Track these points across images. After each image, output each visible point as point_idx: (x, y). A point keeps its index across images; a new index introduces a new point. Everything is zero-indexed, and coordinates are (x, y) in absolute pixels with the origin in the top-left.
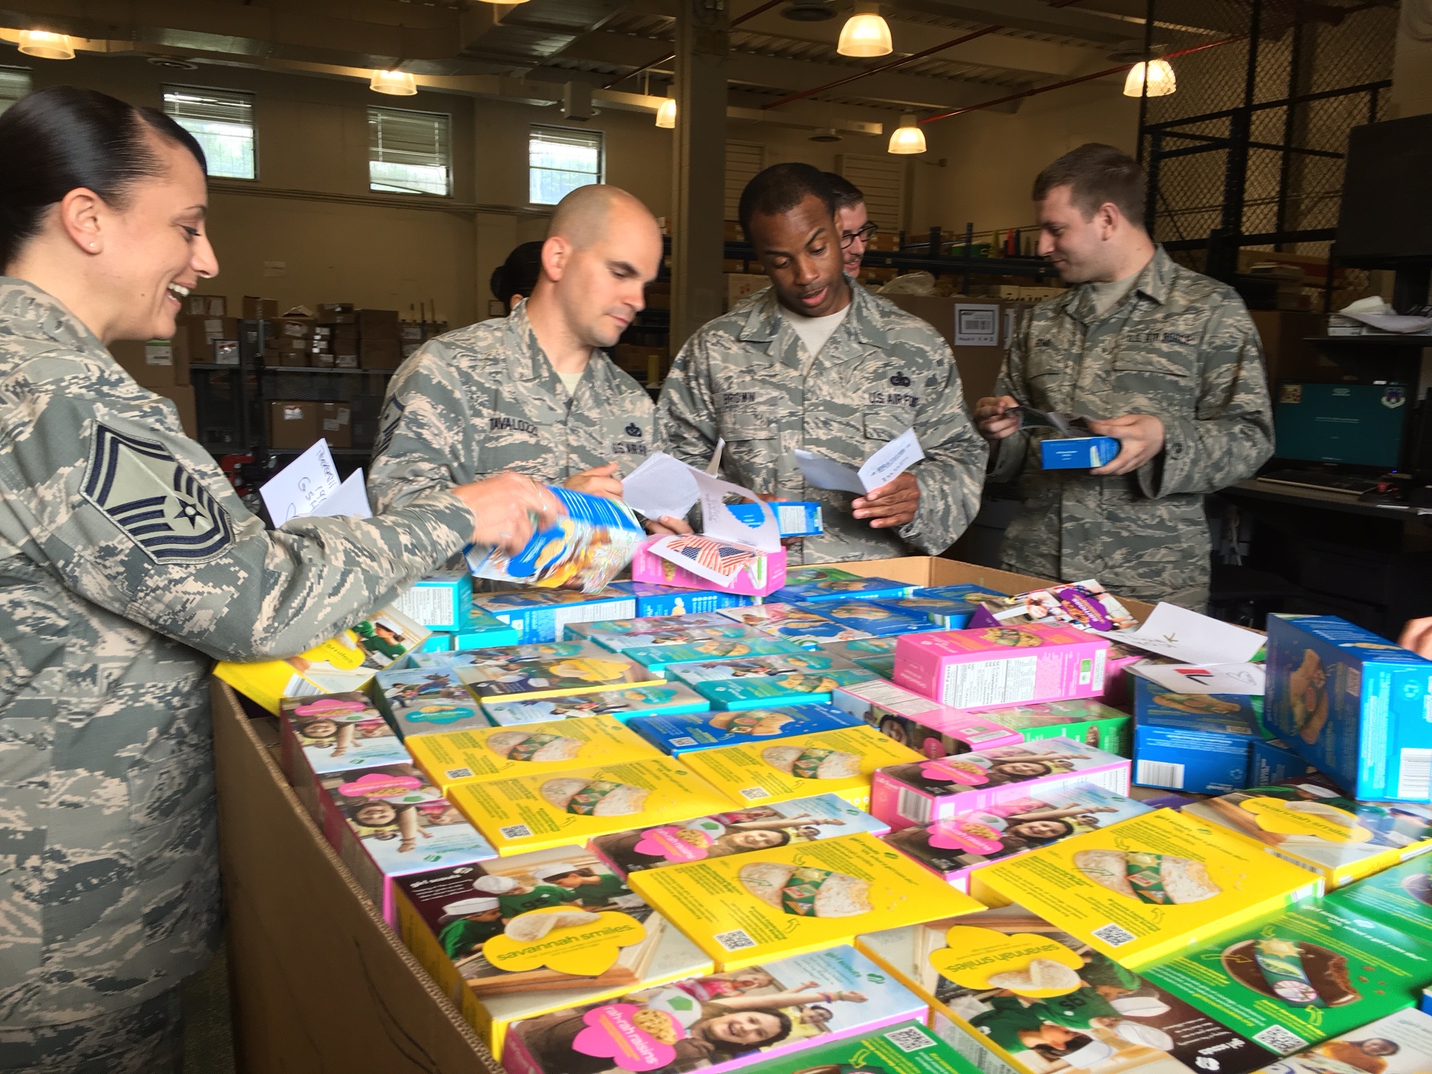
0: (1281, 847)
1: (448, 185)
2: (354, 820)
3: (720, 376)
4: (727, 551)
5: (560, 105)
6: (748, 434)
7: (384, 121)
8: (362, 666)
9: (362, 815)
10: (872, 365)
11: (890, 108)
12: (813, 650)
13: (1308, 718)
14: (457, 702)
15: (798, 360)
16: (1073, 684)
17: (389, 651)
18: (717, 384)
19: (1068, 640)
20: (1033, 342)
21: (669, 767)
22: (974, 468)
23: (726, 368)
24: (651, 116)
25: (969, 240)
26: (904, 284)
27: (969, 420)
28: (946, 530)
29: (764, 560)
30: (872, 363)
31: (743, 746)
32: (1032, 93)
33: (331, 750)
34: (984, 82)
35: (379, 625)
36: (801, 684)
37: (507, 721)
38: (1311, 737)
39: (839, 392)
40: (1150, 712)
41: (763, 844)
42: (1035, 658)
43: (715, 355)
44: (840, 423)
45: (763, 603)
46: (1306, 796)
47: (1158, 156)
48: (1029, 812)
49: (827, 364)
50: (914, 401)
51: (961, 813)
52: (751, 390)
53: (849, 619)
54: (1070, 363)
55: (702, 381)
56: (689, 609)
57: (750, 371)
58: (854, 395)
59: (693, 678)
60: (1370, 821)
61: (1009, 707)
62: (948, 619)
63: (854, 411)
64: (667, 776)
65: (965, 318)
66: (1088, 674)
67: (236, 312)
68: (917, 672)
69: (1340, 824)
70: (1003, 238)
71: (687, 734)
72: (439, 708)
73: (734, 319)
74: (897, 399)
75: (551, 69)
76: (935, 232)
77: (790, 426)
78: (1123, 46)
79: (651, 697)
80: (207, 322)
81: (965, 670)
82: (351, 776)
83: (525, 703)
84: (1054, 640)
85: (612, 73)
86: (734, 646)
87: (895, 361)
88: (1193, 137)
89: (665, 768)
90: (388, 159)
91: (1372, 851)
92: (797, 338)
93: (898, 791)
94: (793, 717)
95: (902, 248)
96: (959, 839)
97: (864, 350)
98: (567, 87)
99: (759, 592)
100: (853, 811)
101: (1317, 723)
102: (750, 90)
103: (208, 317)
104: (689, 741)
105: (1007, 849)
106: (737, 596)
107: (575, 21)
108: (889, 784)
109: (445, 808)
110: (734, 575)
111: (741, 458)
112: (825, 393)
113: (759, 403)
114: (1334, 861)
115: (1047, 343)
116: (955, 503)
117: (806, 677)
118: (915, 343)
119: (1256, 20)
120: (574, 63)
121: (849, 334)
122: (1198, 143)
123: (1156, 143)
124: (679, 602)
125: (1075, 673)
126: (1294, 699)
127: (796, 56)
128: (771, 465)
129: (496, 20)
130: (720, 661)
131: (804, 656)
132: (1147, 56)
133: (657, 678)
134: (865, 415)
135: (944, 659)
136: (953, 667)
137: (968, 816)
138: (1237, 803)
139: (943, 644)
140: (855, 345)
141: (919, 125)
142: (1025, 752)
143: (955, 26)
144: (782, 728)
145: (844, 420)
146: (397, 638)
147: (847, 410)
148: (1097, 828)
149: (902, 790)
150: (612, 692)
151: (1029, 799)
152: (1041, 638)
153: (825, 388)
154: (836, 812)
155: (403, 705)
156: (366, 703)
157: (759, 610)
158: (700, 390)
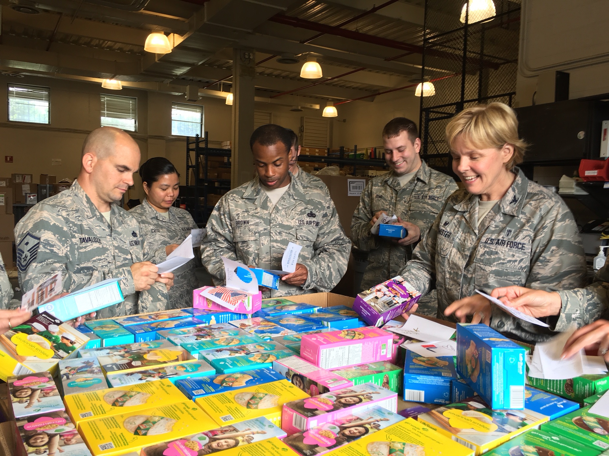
0: (459, 435)
1: (135, 127)
2: (26, 444)
3: (234, 214)
4: (235, 294)
5: (185, 95)
6: (246, 238)
7: (107, 100)
8: (53, 358)
9: (32, 441)
10: (300, 208)
11: (323, 98)
12: (269, 341)
13: (473, 370)
14: (95, 375)
15: (268, 206)
16: (378, 355)
17: (67, 349)
18: (233, 217)
19: (376, 335)
20: (374, 196)
21: (189, 406)
22: (344, 253)
23: (237, 210)
24: (224, 100)
25: (356, 152)
26: (327, 171)
27: (342, 230)
28: (331, 282)
29: (251, 298)
30: (300, 207)
31: (226, 393)
32: (379, 94)
33: (26, 404)
34: (360, 89)
35: (63, 337)
36: (259, 359)
37: (117, 385)
38: (474, 379)
39: (285, 220)
40: (411, 367)
41: (225, 447)
42: (361, 344)
43: (232, 205)
44: (286, 233)
45: (252, 317)
46: (472, 408)
47: (428, 120)
48: (350, 422)
49: (280, 208)
50: (317, 224)
51: (321, 424)
52: (248, 219)
53: (287, 324)
54: (391, 206)
55: (226, 216)
56: (218, 322)
57: (247, 211)
58: (292, 221)
59: (210, 357)
60: (498, 419)
61: (350, 367)
62: (329, 323)
63: (292, 228)
64: (187, 411)
65: (351, 185)
66: (385, 350)
67: (37, 181)
68: (310, 352)
69: (485, 422)
70: (369, 151)
71: (202, 388)
72: (85, 379)
73: (240, 189)
74: (310, 223)
75: (181, 80)
76: (342, 148)
77: (265, 234)
78: (414, 77)
79: (188, 369)
80: (23, 186)
81: (330, 351)
82: (31, 419)
83: (128, 374)
84: (370, 335)
85: (207, 82)
86: (233, 340)
87: (309, 206)
88: (441, 113)
89: (187, 407)
90: (109, 116)
91: (498, 436)
92: (267, 197)
93: (293, 415)
94: (253, 376)
95: (328, 155)
96: (317, 439)
97: (296, 202)
98: (188, 87)
99: (249, 312)
100: (271, 426)
101: (476, 373)
102: (265, 90)
103: (24, 183)
104: (202, 391)
105: (338, 443)
106: (240, 314)
107: (191, 61)
108: (289, 412)
109: (74, 435)
110: (237, 305)
111: (244, 249)
112: (279, 220)
113: (251, 225)
114: (481, 442)
115: (381, 197)
116: (334, 270)
117: (262, 355)
118: (317, 199)
119: (464, 67)
120: (191, 78)
121: (290, 195)
122: (443, 115)
123: (427, 115)
124: (213, 317)
125: (379, 350)
126: (467, 362)
127: (284, 77)
128: (256, 252)
129: (156, 60)
130: (225, 348)
131: (263, 344)
132: (423, 81)
133: (194, 358)
134: (297, 229)
135: (321, 346)
136: (325, 350)
137: (323, 426)
138: (441, 413)
139: (321, 339)
140: (292, 200)
141: (334, 105)
142: (352, 391)
143: (348, 67)
144: (247, 382)
145: (287, 231)
146: (72, 343)
147: (289, 228)
148: (379, 430)
149: (295, 414)
150: (171, 367)
151: (352, 415)
152: (364, 335)
153: (279, 218)
154: (263, 427)
155: (68, 378)
156: (49, 378)
157: (249, 322)
158: (225, 220)
